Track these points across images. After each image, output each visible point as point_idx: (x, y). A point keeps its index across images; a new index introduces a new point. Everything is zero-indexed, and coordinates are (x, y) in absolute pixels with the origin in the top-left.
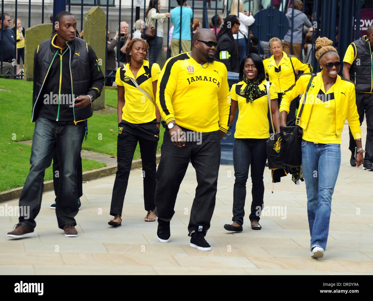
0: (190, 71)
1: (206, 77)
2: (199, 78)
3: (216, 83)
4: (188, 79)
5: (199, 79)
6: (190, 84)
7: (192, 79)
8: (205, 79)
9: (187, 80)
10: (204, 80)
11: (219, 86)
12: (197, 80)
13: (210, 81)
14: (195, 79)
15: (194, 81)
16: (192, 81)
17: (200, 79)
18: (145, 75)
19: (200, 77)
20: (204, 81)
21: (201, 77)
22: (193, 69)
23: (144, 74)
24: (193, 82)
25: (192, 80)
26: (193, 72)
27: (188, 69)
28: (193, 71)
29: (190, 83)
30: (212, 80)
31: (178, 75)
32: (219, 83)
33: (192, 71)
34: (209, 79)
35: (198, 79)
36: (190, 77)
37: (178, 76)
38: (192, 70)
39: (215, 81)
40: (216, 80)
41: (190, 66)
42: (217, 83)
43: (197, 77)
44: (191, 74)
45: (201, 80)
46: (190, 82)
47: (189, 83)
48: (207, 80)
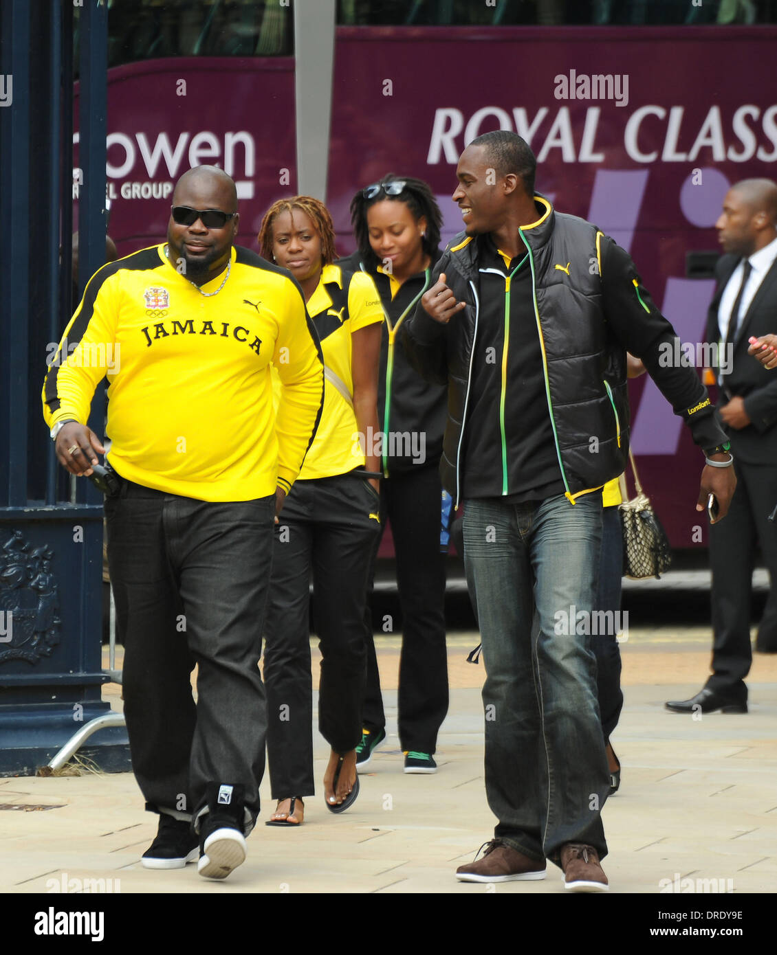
0: (155, 306)
1: (209, 323)
2: (183, 327)
3: (245, 340)
4: (145, 330)
5: (183, 330)
6: (151, 346)
7: (160, 329)
8: (205, 329)
9: (143, 333)
10: (203, 333)
11: (257, 352)
12: (175, 333)
13: (224, 334)
14: (169, 328)
15: (166, 334)
16: (157, 337)
17: (188, 329)
18: (331, 312)
19: (188, 322)
20: (202, 335)
21: (190, 322)
22: (166, 298)
23: (327, 310)
24: (162, 339)
25: (158, 332)
26: (165, 308)
27: (148, 300)
28: (166, 305)
29: (150, 343)
30: (230, 331)
31: (118, 316)
32: (258, 340)
33: (160, 303)
34: (218, 328)
35: (178, 330)
36: (151, 323)
37: (117, 319)
38: (163, 303)
39: (241, 334)
40: (247, 332)
41: (156, 291)
42: (251, 339)
43: (178, 323)
44: (157, 312)
45: (192, 331)
46: (152, 338)
47: (147, 343)
48: (213, 333)
